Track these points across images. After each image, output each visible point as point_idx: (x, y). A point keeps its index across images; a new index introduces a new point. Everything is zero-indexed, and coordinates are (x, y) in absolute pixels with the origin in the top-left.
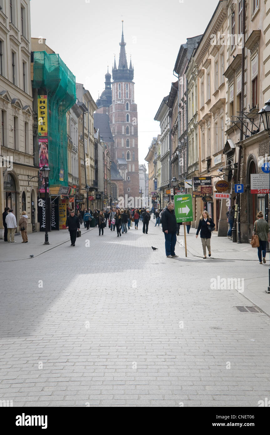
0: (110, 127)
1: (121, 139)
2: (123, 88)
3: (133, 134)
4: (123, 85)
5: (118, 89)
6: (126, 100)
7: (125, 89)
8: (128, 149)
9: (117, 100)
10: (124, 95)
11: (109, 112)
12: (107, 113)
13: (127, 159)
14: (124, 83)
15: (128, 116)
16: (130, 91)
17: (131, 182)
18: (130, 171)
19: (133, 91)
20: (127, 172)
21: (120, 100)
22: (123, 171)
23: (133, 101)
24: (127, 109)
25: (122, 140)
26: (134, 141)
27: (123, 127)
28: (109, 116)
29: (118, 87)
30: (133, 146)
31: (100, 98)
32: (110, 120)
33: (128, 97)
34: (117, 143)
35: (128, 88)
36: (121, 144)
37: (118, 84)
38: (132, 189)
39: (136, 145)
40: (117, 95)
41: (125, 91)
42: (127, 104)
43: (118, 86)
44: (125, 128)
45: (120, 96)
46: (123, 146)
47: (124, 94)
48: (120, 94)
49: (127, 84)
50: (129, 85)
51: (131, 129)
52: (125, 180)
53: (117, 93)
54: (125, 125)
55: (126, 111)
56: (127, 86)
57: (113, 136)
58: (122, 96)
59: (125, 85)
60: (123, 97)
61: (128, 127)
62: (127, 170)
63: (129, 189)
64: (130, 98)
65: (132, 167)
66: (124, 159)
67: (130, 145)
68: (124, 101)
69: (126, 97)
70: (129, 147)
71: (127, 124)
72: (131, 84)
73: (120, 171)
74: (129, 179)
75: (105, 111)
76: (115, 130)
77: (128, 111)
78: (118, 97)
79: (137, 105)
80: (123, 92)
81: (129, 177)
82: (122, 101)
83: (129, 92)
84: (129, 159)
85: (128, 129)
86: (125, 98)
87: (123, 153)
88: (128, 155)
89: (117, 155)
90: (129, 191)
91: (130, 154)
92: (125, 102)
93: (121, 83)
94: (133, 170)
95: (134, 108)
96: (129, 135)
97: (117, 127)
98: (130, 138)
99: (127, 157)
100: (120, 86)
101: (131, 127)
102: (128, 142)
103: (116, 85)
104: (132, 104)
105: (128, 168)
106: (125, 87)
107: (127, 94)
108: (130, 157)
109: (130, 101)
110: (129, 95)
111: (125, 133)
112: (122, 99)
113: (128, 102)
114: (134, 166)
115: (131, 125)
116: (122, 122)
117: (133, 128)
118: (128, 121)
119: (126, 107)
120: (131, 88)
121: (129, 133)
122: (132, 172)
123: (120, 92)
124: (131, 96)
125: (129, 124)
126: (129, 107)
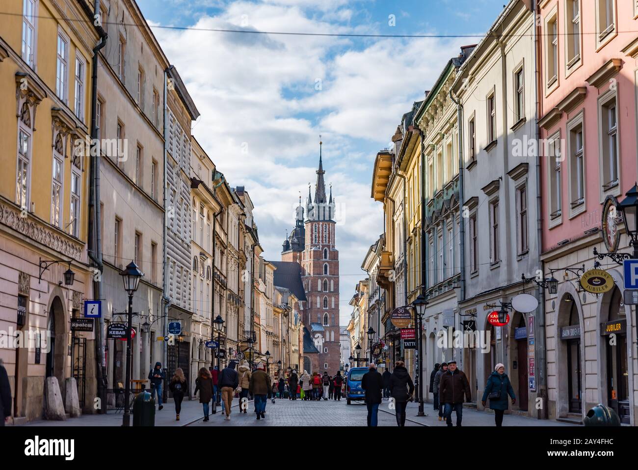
0: (302, 280)
1: (316, 297)
2: (320, 231)
3: (332, 290)
4: (320, 226)
5: (314, 231)
6: (323, 246)
7: (322, 231)
8: (326, 311)
9: (311, 246)
10: (321, 239)
11: (301, 260)
12: (298, 261)
13: (325, 324)
14: (321, 223)
15: (326, 267)
16: (329, 234)
17: (329, 355)
18: (328, 340)
19: (333, 233)
20: (323, 342)
21: (316, 246)
22: (319, 341)
23: (333, 247)
24: (326, 258)
25: (318, 298)
26: (333, 299)
27: (320, 281)
28: (300, 265)
29: (314, 229)
30: (333, 306)
32: (302, 271)
33: (327, 241)
34: (311, 303)
35: (327, 230)
36: (316, 303)
37: (314, 225)
38: (330, 365)
39: (337, 305)
40: (312, 240)
41: (322, 233)
42: (326, 251)
43: (314, 227)
44: (322, 283)
45: (316, 240)
46: (318, 306)
47: (321, 237)
48: (316, 238)
49: (326, 224)
50: (328, 226)
51: (330, 284)
52: (322, 352)
53: (312, 236)
54: (322, 278)
55: (324, 260)
56: (326, 227)
57: (306, 292)
58: (319, 240)
59: (322, 225)
60: (320, 242)
61: (326, 281)
62: (323, 339)
63: (326, 365)
64: (329, 243)
65: (330, 335)
66: (320, 324)
67: (328, 305)
68: (321, 247)
69: (324, 241)
70: (328, 308)
71: (325, 277)
72: (331, 224)
73: (314, 340)
74: (326, 351)
75: (295, 257)
76: (308, 285)
77: (326, 260)
78: (314, 241)
79: (338, 252)
80: (321, 235)
81: (326, 349)
82: (318, 247)
83: (327, 235)
84: (327, 324)
85: (326, 284)
86: (323, 243)
87: (319, 315)
88: (326, 318)
89: (311, 319)
90: (326, 367)
91: (329, 317)
92: (322, 249)
93: (318, 224)
94: (333, 340)
95: (335, 255)
96: (328, 291)
97: (311, 281)
98: (329, 296)
99: (325, 322)
100: (316, 227)
101: (330, 282)
102: (325, 301)
103: (310, 225)
104: (331, 250)
105: (325, 336)
106: (323, 228)
107: (325, 238)
108: (329, 321)
109: (329, 246)
110: (327, 239)
111: (322, 289)
112: (319, 245)
113: (326, 248)
114: (333, 334)
115: (330, 279)
116: (317, 274)
117: (332, 282)
118: (326, 273)
119: (324, 254)
120: (331, 229)
121: (328, 289)
122: (330, 342)
123: (316, 235)
124: (331, 240)
125: (327, 277)
126: (328, 255)
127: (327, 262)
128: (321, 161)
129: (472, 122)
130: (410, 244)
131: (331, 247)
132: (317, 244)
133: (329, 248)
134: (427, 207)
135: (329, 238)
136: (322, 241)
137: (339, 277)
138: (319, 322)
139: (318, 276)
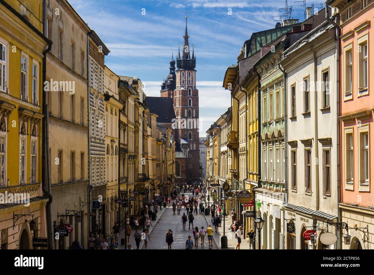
0: (174, 109)
2: (186, 76)
3: (194, 116)
4: (186, 73)
5: (182, 77)
6: (188, 87)
7: (188, 77)
8: (190, 130)
9: (180, 87)
10: (186, 82)
11: (173, 96)
12: (171, 97)
13: (189, 139)
14: (187, 72)
15: (190, 101)
16: (192, 79)
17: (192, 159)
18: (191, 149)
19: (195, 78)
20: (189, 150)
21: (183, 87)
22: (185, 150)
23: (195, 87)
24: (190, 94)
28: (173, 99)
29: (182, 75)
31: (165, 82)
32: (174, 103)
33: (191, 84)
35: (191, 76)
37: (182, 73)
38: (193, 165)
40: (181, 82)
41: (188, 78)
42: (190, 90)
43: (182, 74)
44: (187, 112)
47: (186, 81)
49: (190, 73)
50: (191, 73)
51: (193, 112)
52: (187, 157)
53: (180, 80)
54: (187, 109)
55: (188, 96)
56: (190, 74)
57: (177, 117)
58: (185, 83)
59: (188, 73)
60: (186, 84)
61: (190, 110)
62: (189, 149)
63: (190, 166)
64: (192, 84)
65: (193, 146)
68: (187, 87)
69: (189, 84)
71: (189, 108)
72: (193, 72)
73: (182, 149)
74: (190, 157)
75: (169, 94)
76: (178, 113)
77: (190, 96)
78: (182, 84)
79: (198, 91)
80: (186, 79)
81: (190, 155)
82: (185, 87)
83: (191, 80)
84: (191, 139)
85: (190, 112)
86: (188, 84)
87: (186, 133)
88: (190, 134)
89: (180, 135)
90: (190, 167)
91: (192, 134)
92: (188, 88)
93: (185, 72)
94: (195, 149)
95: (196, 93)
96: (191, 117)
97: (181, 110)
99: (189, 137)
100: (183, 74)
103: (179, 73)
104: (193, 90)
105: (189, 147)
106: (188, 75)
107: (190, 81)
108: (192, 137)
109: (192, 87)
110: (191, 82)
111: (187, 115)
112: (185, 86)
113: (190, 88)
114: (195, 145)
115: (192, 109)
116: (184, 106)
117: (194, 111)
118: (190, 105)
119: (188, 92)
120: (193, 75)
121: (191, 115)
122: (193, 150)
123: (183, 80)
124: (193, 83)
125: (191, 108)
126: (191, 93)
127: (191, 97)
128: (186, 30)
129: (293, 89)
130: (250, 139)
131: (193, 88)
132: (184, 85)
133: (192, 88)
134: (262, 126)
135: (192, 81)
136: (188, 83)
137: (198, 108)
138: (186, 138)
139: (184, 107)
